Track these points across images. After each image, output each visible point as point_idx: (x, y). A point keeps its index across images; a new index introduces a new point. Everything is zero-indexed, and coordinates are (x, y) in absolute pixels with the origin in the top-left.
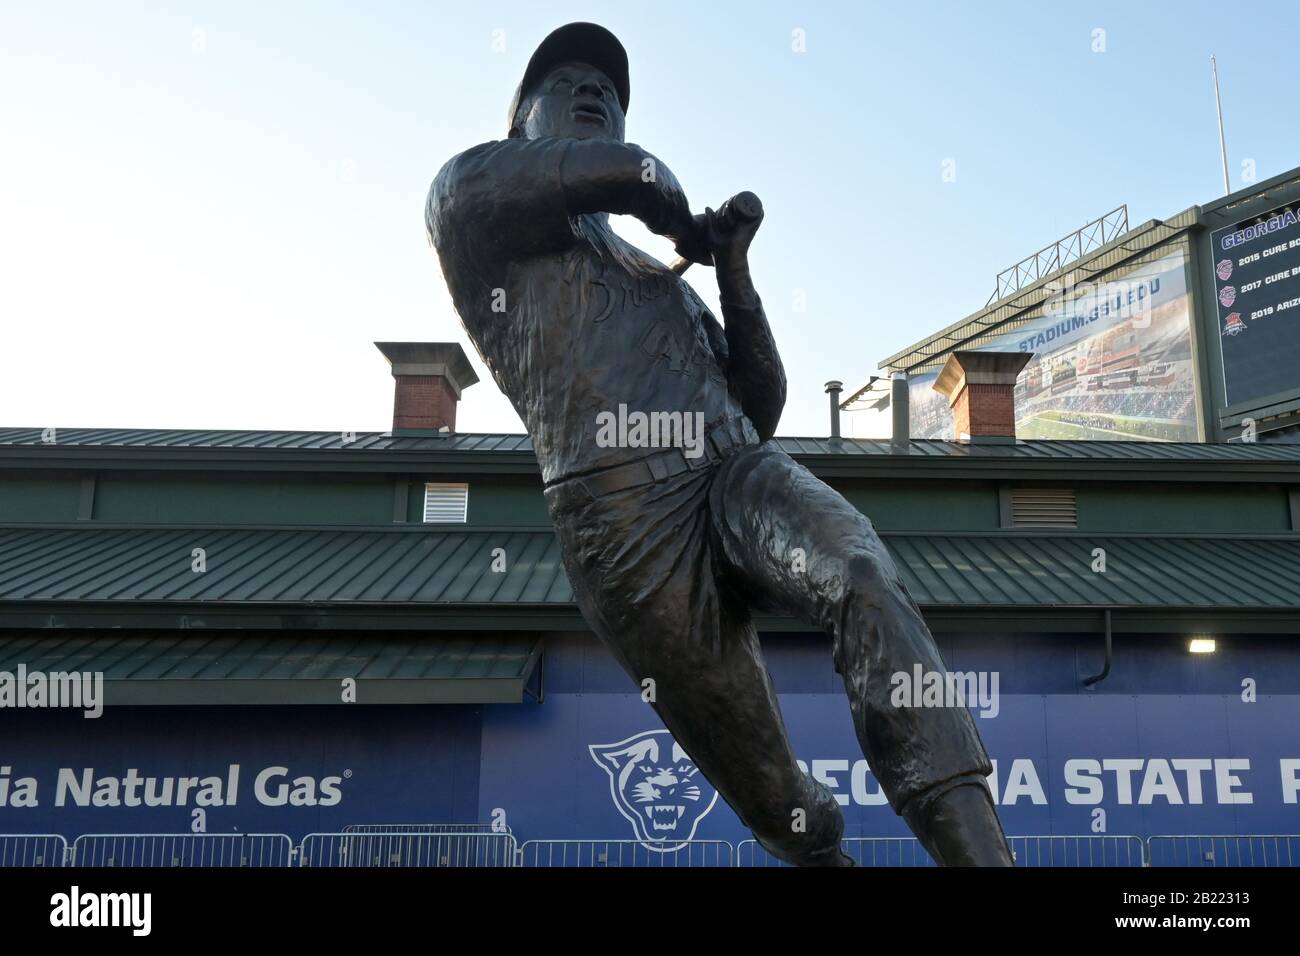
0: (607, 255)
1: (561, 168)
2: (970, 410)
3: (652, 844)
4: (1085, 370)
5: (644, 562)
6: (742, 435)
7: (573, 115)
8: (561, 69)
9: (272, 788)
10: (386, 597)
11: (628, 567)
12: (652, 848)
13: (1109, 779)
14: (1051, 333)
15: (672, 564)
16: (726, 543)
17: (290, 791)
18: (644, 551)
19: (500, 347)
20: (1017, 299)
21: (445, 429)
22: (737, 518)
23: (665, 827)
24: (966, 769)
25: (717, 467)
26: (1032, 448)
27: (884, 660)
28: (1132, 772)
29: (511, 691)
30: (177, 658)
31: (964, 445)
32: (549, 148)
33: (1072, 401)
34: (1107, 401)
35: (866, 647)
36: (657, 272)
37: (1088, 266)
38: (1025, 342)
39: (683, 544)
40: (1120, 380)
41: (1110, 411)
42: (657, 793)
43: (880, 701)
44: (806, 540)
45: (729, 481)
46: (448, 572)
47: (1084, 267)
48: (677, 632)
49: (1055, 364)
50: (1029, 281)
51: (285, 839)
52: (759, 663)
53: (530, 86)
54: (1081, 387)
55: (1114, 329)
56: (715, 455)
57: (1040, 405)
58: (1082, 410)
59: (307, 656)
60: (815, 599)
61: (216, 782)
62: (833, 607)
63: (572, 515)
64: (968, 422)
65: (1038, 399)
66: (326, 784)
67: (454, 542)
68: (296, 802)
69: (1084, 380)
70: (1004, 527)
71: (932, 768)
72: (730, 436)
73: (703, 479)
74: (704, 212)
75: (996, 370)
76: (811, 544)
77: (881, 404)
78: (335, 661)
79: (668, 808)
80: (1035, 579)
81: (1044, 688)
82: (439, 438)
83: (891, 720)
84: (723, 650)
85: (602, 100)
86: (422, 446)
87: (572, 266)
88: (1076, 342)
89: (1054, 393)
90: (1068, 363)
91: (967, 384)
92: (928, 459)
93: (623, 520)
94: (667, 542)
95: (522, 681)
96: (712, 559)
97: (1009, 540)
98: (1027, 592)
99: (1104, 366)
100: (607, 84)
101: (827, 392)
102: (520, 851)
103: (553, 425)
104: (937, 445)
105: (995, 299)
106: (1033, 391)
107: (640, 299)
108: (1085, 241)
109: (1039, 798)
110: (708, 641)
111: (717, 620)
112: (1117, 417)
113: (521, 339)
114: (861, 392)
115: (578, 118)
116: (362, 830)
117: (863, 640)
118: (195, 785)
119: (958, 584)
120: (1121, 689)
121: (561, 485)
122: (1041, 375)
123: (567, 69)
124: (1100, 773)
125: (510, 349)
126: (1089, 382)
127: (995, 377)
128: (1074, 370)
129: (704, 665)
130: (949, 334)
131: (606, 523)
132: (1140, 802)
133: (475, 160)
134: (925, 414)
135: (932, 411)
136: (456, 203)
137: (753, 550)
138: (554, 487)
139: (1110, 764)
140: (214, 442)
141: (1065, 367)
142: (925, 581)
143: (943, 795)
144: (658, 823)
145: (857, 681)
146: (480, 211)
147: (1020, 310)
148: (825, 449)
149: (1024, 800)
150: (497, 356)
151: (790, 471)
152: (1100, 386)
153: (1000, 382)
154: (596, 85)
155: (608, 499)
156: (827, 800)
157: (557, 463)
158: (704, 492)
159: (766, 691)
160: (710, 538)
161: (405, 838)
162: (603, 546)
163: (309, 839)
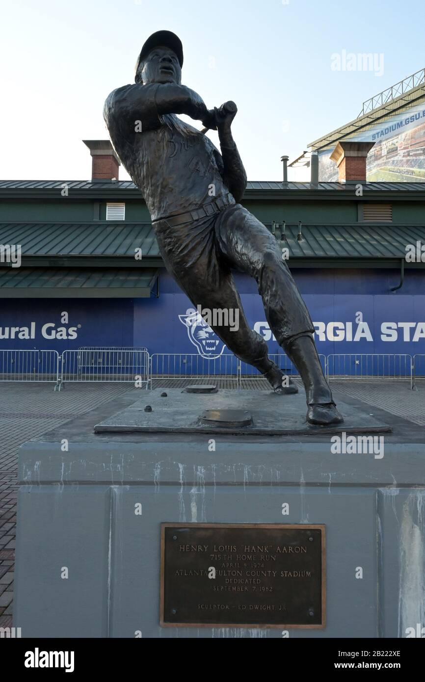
0: (174, 129)
1: (155, 96)
2: (346, 169)
3: (205, 356)
4: (402, 148)
5: (190, 252)
6: (228, 201)
7: (160, 71)
8: (156, 50)
9: (49, 332)
10: (92, 253)
11: (184, 254)
12: (205, 357)
13: (400, 331)
14: (387, 130)
15: (200, 252)
16: (221, 245)
17: (56, 333)
18: (190, 247)
19: (133, 167)
20: (372, 114)
21: (114, 179)
22: (225, 235)
23: (210, 349)
24: (304, 331)
25: (218, 214)
26: (373, 186)
27: (276, 291)
28: (410, 328)
29: (146, 293)
30: (7, 278)
31: (343, 185)
32: (150, 89)
33: (395, 162)
34: (411, 162)
35: (269, 286)
36: (195, 135)
37: (406, 98)
38: (375, 135)
39: (205, 245)
40: (418, 152)
41: (413, 167)
42: (207, 335)
43: (274, 306)
44: (249, 245)
45: (222, 220)
46: (117, 242)
47: (404, 99)
48: (203, 278)
49: (388, 145)
50: (378, 106)
51: (56, 353)
52: (234, 290)
53: (143, 57)
54: (400, 156)
55: (416, 128)
56: (217, 209)
57: (381, 164)
58: (400, 167)
59: (61, 277)
60: (252, 268)
61: (26, 329)
62: (258, 271)
63: (162, 233)
64: (345, 174)
65: (380, 161)
66: (71, 330)
67: (119, 229)
68: (59, 337)
69: (401, 152)
70: (359, 221)
71: (292, 330)
72: (223, 201)
73: (213, 219)
74: (213, 109)
75: (358, 150)
76: (250, 247)
77: (308, 164)
78: (72, 280)
79: (212, 341)
80: (371, 245)
81: (373, 293)
82: (111, 183)
83: (278, 313)
84: (220, 285)
85: (172, 64)
86: (105, 187)
87: (161, 135)
88: (398, 135)
89: (387, 159)
90: (394, 145)
91: (345, 157)
92: (326, 191)
93: (182, 235)
94: (198, 244)
95: (150, 288)
96: (216, 251)
97: (361, 227)
98: (368, 251)
99: (411, 146)
100: (174, 56)
101: (282, 161)
102: (151, 358)
103: (154, 198)
104: (330, 184)
105: (362, 115)
106: (377, 157)
107: (188, 147)
108: (405, 86)
109: (370, 338)
110: (214, 281)
111: (218, 274)
112: (416, 170)
113: (142, 164)
114: (299, 158)
115: (162, 72)
116: (86, 349)
117: (268, 284)
118: (18, 330)
119: (337, 247)
120: (407, 293)
121: (158, 222)
122: (381, 150)
123: (158, 50)
124: (396, 328)
125: (137, 168)
126: (404, 153)
127: (358, 153)
128: (397, 148)
129: (213, 291)
130: (340, 131)
131: (175, 237)
132: (413, 341)
133: (122, 93)
134: (328, 168)
135: (331, 167)
136: (115, 110)
137: (230, 248)
138: (155, 222)
139: (401, 325)
140: (16, 186)
141: (393, 146)
142: (323, 246)
143: (295, 339)
144: (208, 347)
145: (266, 298)
146: (124, 114)
147: (373, 120)
148: (281, 187)
149: (363, 339)
150: (132, 171)
151: (245, 216)
152: (409, 155)
153: (360, 155)
154: (169, 58)
155: (176, 227)
156: (261, 340)
157: (156, 213)
158: (213, 224)
159: (236, 300)
160: (215, 242)
161: (104, 352)
162: (174, 246)
163: (65, 352)
